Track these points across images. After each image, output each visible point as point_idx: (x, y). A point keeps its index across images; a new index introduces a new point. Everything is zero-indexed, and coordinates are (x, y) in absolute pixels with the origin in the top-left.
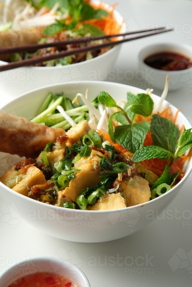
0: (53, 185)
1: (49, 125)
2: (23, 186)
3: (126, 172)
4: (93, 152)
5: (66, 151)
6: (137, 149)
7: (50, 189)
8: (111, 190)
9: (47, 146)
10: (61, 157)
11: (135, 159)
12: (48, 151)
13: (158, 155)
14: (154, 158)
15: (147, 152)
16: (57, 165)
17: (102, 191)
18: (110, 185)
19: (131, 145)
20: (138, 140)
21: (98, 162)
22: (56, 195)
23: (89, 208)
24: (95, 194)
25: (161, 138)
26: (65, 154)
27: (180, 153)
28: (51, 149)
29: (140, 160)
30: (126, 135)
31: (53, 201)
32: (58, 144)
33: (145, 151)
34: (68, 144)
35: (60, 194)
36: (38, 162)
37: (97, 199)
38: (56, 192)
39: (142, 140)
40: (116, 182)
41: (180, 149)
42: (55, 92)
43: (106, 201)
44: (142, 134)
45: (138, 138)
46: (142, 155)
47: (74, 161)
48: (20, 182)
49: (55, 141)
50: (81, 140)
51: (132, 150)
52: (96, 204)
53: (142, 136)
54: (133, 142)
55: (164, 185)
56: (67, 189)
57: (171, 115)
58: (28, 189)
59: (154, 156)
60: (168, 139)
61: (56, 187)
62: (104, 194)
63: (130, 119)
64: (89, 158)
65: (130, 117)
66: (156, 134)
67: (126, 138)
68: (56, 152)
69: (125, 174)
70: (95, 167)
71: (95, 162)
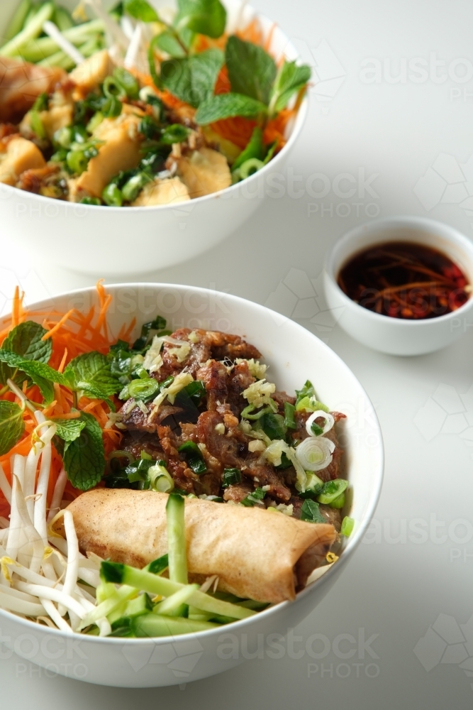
0: (57, 170)
1: (35, 60)
2: (6, 172)
3: (187, 141)
4: (126, 108)
5: (74, 108)
6: (202, 99)
7: (53, 178)
8: (163, 174)
9: (39, 101)
10: (66, 121)
11: (201, 119)
12: (41, 110)
13: (241, 109)
14: (234, 114)
16: (62, 135)
17: (146, 176)
18: (159, 166)
19: (191, 94)
20: (203, 84)
22: (66, 188)
24: (135, 181)
25: (244, 80)
26: (73, 115)
27: (279, 105)
28: (46, 105)
29: (209, 120)
30: (181, 75)
31: (62, 194)
32: (58, 97)
33: (217, 103)
34: (76, 96)
35: (73, 185)
36: (25, 130)
37: (138, 191)
38: (66, 181)
39: (210, 84)
40: (170, 160)
41: (280, 97)
43: (154, 192)
44: (210, 71)
45: (203, 78)
46: (212, 110)
47: (90, 128)
49: (51, 90)
50: (101, 86)
51: (194, 104)
52: (138, 198)
53: (210, 75)
54: (194, 88)
55: (253, 162)
56: (86, 175)
57: (260, 35)
60: (256, 80)
61: (64, 174)
62: (150, 179)
63: (187, 43)
64: (119, 120)
65: (186, 38)
67: (181, 81)
68: (56, 111)
69: (184, 144)
70: (131, 133)
71: (132, 127)
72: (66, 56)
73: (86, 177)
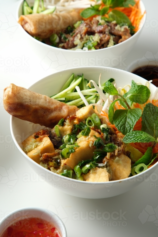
0: (59, 154)
1: (67, 101)
2: (37, 152)
3: (114, 152)
4: (92, 131)
5: (73, 127)
6: (128, 131)
7: (56, 157)
9: (60, 122)
10: (69, 132)
11: (125, 140)
12: (60, 125)
13: (142, 140)
14: (139, 142)
15: (135, 136)
16: (66, 138)
17: (93, 165)
18: (100, 161)
19: (124, 128)
20: (130, 125)
21: (93, 142)
22: (60, 163)
23: (83, 175)
24: (88, 166)
25: (149, 125)
26: (72, 130)
28: (63, 124)
30: (122, 119)
31: (57, 166)
32: (68, 121)
33: (134, 135)
34: (76, 121)
35: (63, 162)
36: (53, 132)
37: (88, 170)
38: (60, 160)
39: (133, 126)
40: (105, 159)
42: (76, 73)
43: (95, 173)
44: (134, 120)
45: (131, 123)
46: (131, 137)
48: (35, 149)
50: (86, 120)
51: (124, 133)
52: (88, 174)
53: (134, 122)
54: (126, 126)
55: (142, 165)
56: (68, 160)
58: (40, 155)
59: (139, 141)
60: (155, 125)
61: (60, 156)
62: (94, 167)
63: (129, 105)
64: (87, 138)
66: (145, 120)
67: (121, 122)
68: (66, 127)
69: (112, 153)
70: (90, 145)
71: (91, 142)
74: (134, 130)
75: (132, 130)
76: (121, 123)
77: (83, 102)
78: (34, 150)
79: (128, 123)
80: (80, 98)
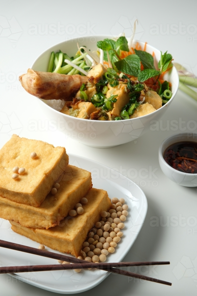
0: (101, 110)
2: (84, 115)
4: (119, 82)
5: (96, 86)
6: (137, 73)
8: (141, 102)
9: (82, 87)
10: (95, 92)
12: (83, 90)
15: (145, 74)
16: (95, 98)
18: (138, 100)
20: (135, 68)
21: (127, 87)
22: (107, 116)
24: (133, 107)
25: (147, 64)
26: (96, 89)
27: (164, 70)
28: (86, 88)
29: (145, 79)
30: (126, 67)
32: (90, 84)
35: (109, 114)
38: (106, 114)
39: (138, 67)
40: (141, 97)
41: (163, 67)
43: (141, 110)
45: (135, 66)
46: (143, 76)
47: (104, 92)
48: (79, 114)
50: (105, 76)
51: (135, 76)
52: (134, 114)
53: (137, 64)
54: (132, 70)
55: (167, 91)
56: (114, 109)
58: (88, 117)
59: (153, 75)
61: (104, 111)
62: (139, 105)
66: (143, 62)
68: (90, 89)
69: (144, 90)
70: (126, 90)
71: (126, 88)
72: (76, 70)
73: (114, 110)
74: (142, 71)
75: (139, 71)
76: (127, 70)
77: (78, 71)
78: (79, 116)
79: (133, 67)
80: (73, 68)
